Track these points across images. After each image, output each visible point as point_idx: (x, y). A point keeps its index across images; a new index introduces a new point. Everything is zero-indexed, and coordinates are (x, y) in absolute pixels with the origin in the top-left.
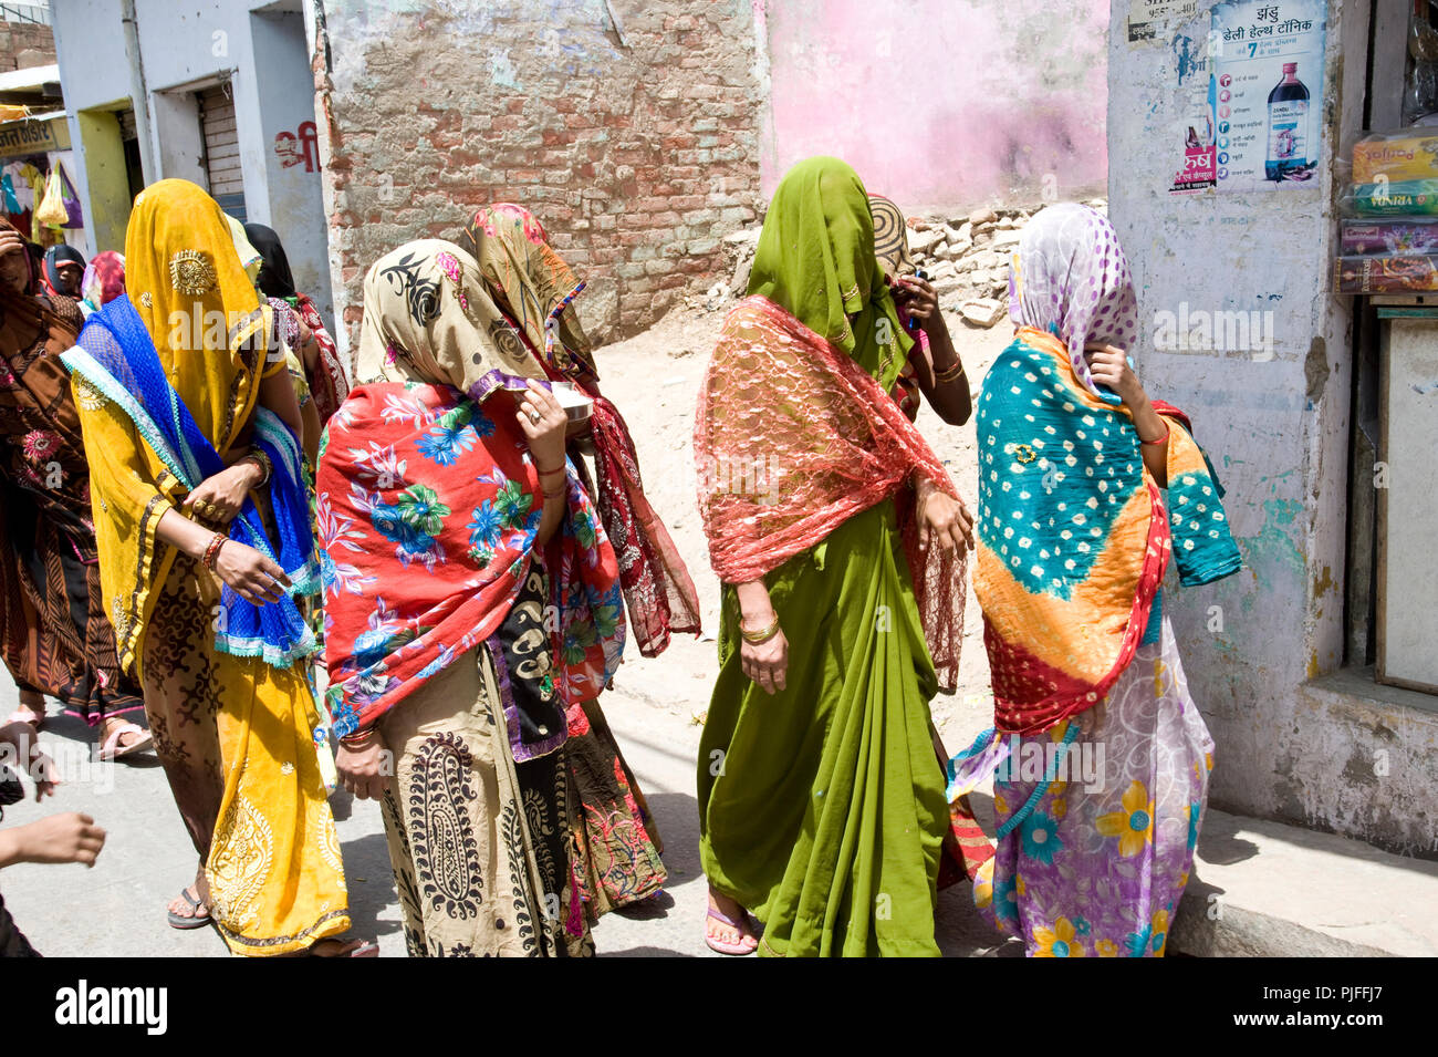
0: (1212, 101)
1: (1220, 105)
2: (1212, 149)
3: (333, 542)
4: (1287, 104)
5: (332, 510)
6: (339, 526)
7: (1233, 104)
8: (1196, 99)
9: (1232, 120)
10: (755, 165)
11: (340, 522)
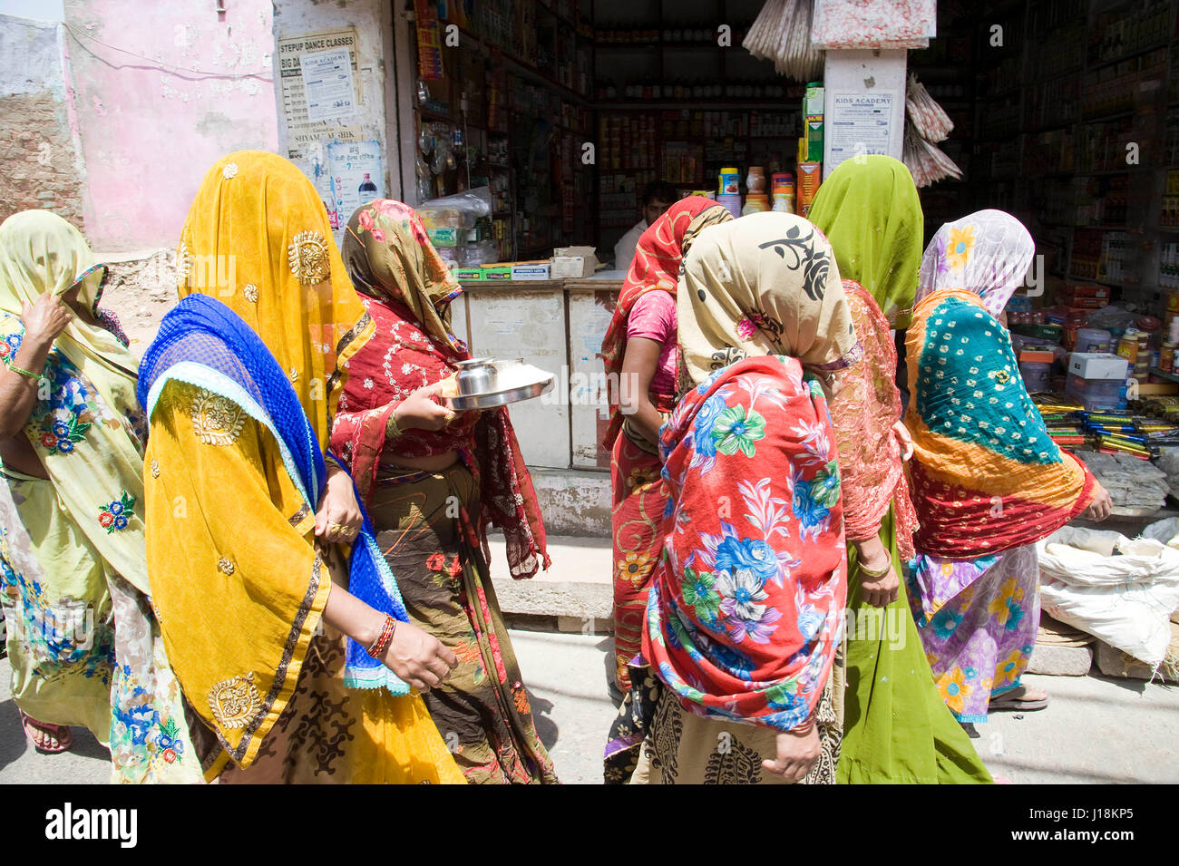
0: (332, 189)
1: (337, 192)
2: (335, 212)
3: (771, 530)
4: (367, 192)
5: (772, 495)
6: (776, 512)
7: (343, 191)
8: (325, 188)
9: (342, 199)
10: (81, 218)
11: (777, 507)
